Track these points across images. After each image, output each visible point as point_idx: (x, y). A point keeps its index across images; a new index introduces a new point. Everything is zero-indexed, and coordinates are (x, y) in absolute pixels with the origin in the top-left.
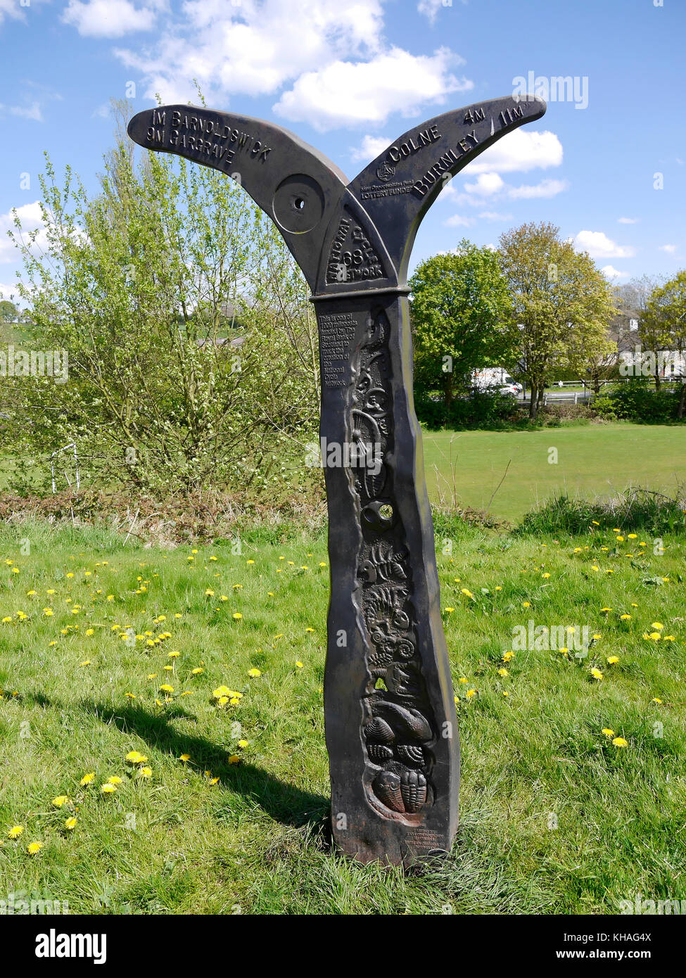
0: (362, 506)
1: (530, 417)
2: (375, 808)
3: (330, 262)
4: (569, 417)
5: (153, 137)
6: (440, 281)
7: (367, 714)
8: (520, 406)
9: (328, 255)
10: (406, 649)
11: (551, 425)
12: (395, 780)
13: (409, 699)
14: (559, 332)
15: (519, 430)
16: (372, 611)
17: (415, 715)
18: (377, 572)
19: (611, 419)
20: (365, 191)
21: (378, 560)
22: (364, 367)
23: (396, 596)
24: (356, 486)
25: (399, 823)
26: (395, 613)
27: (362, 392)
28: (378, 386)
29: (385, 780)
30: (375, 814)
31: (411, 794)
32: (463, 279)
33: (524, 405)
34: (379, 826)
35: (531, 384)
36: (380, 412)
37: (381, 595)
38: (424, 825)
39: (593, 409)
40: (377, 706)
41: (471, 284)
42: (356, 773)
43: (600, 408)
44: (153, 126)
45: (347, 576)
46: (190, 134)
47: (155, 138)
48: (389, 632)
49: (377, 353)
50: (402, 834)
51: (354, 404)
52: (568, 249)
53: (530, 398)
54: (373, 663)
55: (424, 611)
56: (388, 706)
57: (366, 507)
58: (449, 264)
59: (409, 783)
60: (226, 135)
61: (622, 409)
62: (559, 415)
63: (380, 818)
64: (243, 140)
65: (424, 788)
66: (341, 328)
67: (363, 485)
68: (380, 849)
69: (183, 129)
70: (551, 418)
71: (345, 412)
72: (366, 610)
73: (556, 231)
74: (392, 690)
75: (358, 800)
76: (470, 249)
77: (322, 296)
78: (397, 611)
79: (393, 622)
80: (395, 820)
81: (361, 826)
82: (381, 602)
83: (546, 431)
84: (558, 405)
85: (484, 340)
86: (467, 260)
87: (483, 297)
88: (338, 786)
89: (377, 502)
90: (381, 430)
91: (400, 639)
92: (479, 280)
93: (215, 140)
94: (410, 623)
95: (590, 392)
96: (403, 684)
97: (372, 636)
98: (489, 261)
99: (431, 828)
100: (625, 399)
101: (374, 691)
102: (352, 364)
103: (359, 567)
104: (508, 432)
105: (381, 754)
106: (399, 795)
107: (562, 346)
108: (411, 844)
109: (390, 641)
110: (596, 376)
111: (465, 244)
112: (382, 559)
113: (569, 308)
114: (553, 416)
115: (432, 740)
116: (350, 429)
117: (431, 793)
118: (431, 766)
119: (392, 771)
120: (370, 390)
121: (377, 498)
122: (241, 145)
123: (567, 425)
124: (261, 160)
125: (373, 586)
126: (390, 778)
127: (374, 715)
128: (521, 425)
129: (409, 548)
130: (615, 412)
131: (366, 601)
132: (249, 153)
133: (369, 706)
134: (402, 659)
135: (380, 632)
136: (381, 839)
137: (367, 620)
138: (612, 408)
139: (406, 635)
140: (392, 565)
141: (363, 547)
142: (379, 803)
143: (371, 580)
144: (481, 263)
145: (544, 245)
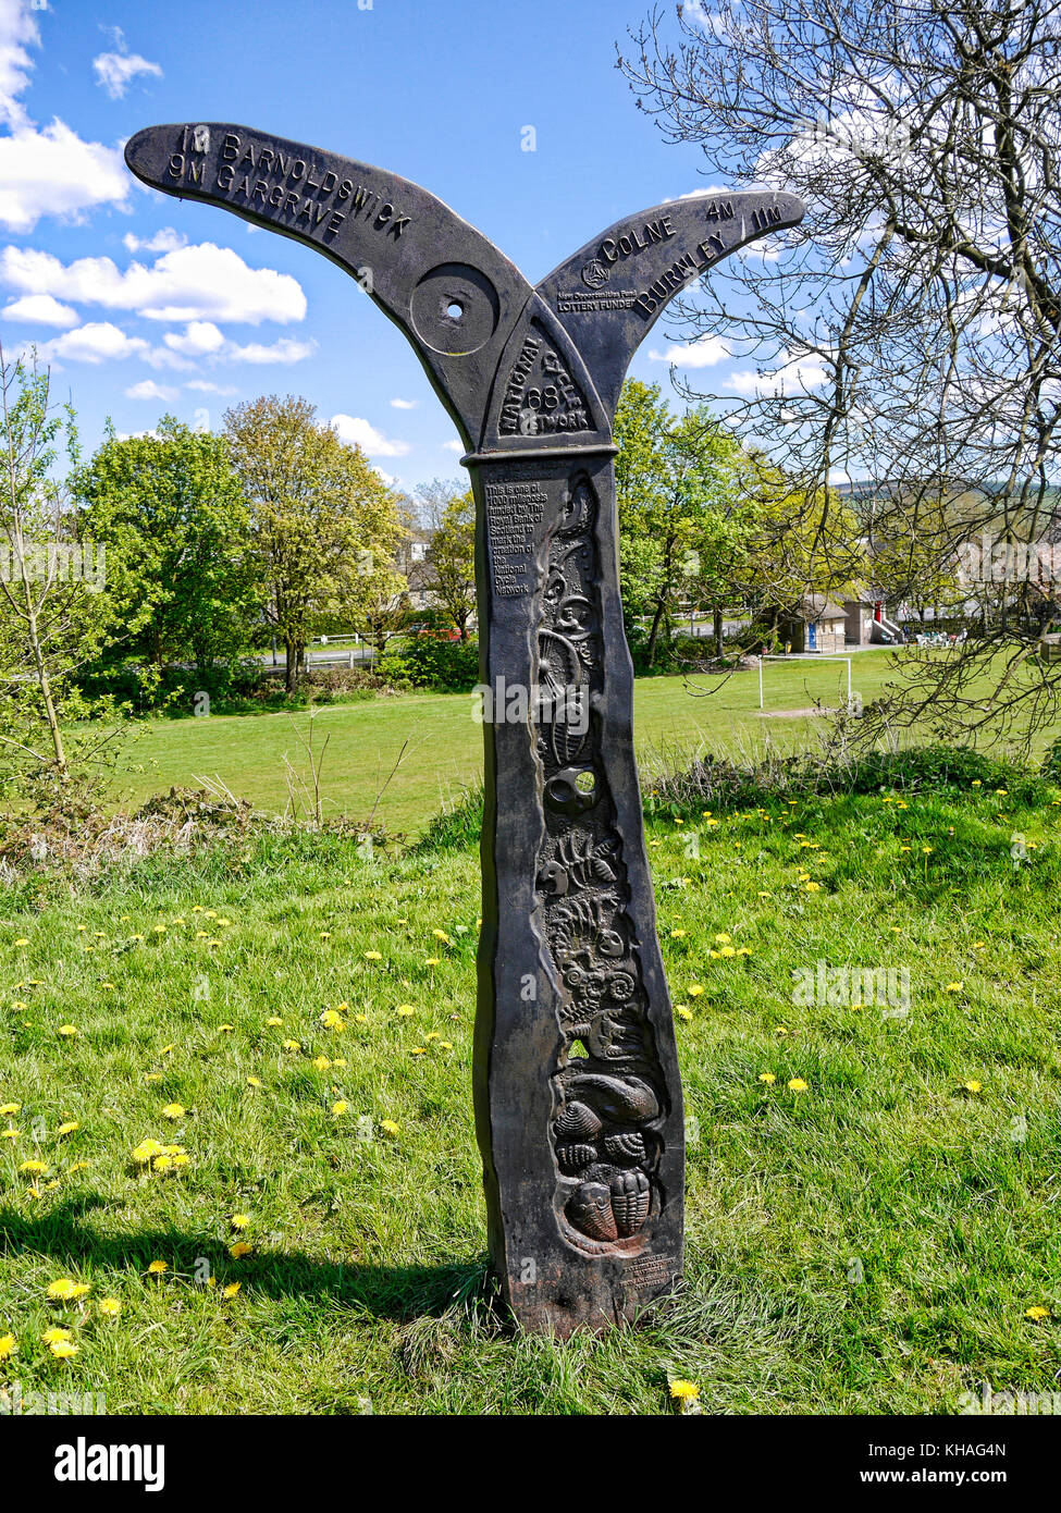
0: (547, 778)
1: (288, 692)
2: (575, 1244)
3: (506, 402)
4: (345, 688)
5: (182, 172)
6: (134, 479)
7: (559, 1101)
8: (270, 675)
9: (502, 391)
10: (622, 986)
11: (319, 701)
12: (603, 1193)
13: (624, 1063)
14: (324, 561)
15: (272, 712)
16: (562, 939)
17: (633, 1085)
18: (569, 876)
19: (404, 688)
20: (563, 300)
21: (571, 858)
22: (555, 564)
23: (601, 911)
24: (539, 748)
25: (613, 1257)
26: (601, 935)
27: (552, 602)
28: (576, 592)
29: (589, 1196)
30: (576, 1254)
31: (629, 1207)
32: (170, 478)
33: (276, 673)
34: (582, 1271)
35: (285, 641)
36: (580, 632)
37: (575, 912)
38: (649, 1249)
39: (378, 674)
40: (574, 1085)
41: (184, 486)
42: (543, 1198)
43: (387, 673)
44: (182, 152)
45: (522, 889)
46: (258, 175)
47: (186, 174)
48: (592, 966)
49: (576, 544)
50: (617, 1274)
51: (540, 621)
52: (329, 439)
53: (285, 662)
54: (569, 1019)
55: (647, 925)
56: (592, 1080)
57: (554, 778)
58: (146, 452)
59: (626, 1191)
60: (331, 186)
61: (420, 673)
62: (330, 687)
63: (584, 1258)
64: (361, 199)
65: (647, 1193)
66: (522, 503)
67: (550, 745)
68: (584, 1306)
69: (245, 166)
70: (318, 691)
71: (529, 633)
72: (553, 938)
73: (311, 410)
74: (599, 1054)
75: (547, 1241)
76: (178, 432)
77: (493, 455)
78: (605, 931)
79: (598, 950)
80: (606, 1255)
81: (554, 1279)
82: (577, 923)
83: (314, 711)
84: (326, 671)
85: (211, 574)
86: (175, 448)
87: (205, 506)
88: (514, 1225)
89: (571, 769)
90: (581, 658)
91: (611, 973)
92: (197, 478)
93: (308, 190)
94: (626, 947)
95: (370, 651)
96: (615, 1041)
97: (565, 977)
98: (210, 452)
99: (657, 1251)
100: (421, 657)
101: (569, 1062)
102: (539, 558)
103: (539, 873)
104: (255, 715)
105: (580, 1158)
106: (608, 1214)
107: (329, 583)
108: (630, 1285)
109: (596, 979)
110: (380, 626)
111: (168, 423)
112: (577, 856)
113: (338, 526)
114: (322, 688)
115: (659, 1116)
116: (536, 660)
117: (657, 1198)
118: (656, 1157)
119: (596, 1181)
120: (566, 599)
121: (573, 763)
122: (358, 206)
123: (343, 700)
124: (393, 234)
125: (562, 900)
126: (595, 1192)
127: (568, 1099)
128: (275, 703)
129: (621, 834)
130: (410, 677)
131: (552, 925)
132: (371, 222)
133: (561, 1088)
134: (615, 1003)
135: (578, 968)
136: (586, 1292)
137: (554, 954)
138: (404, 672)
139: (620, 965)
140: (593, 863)
141: (545, 841)
142: (579, 1236)
143: (559, 890)
144: (197, 453)
145: (294, 430)
